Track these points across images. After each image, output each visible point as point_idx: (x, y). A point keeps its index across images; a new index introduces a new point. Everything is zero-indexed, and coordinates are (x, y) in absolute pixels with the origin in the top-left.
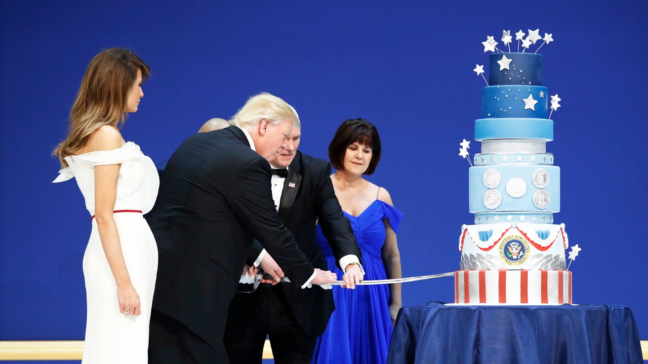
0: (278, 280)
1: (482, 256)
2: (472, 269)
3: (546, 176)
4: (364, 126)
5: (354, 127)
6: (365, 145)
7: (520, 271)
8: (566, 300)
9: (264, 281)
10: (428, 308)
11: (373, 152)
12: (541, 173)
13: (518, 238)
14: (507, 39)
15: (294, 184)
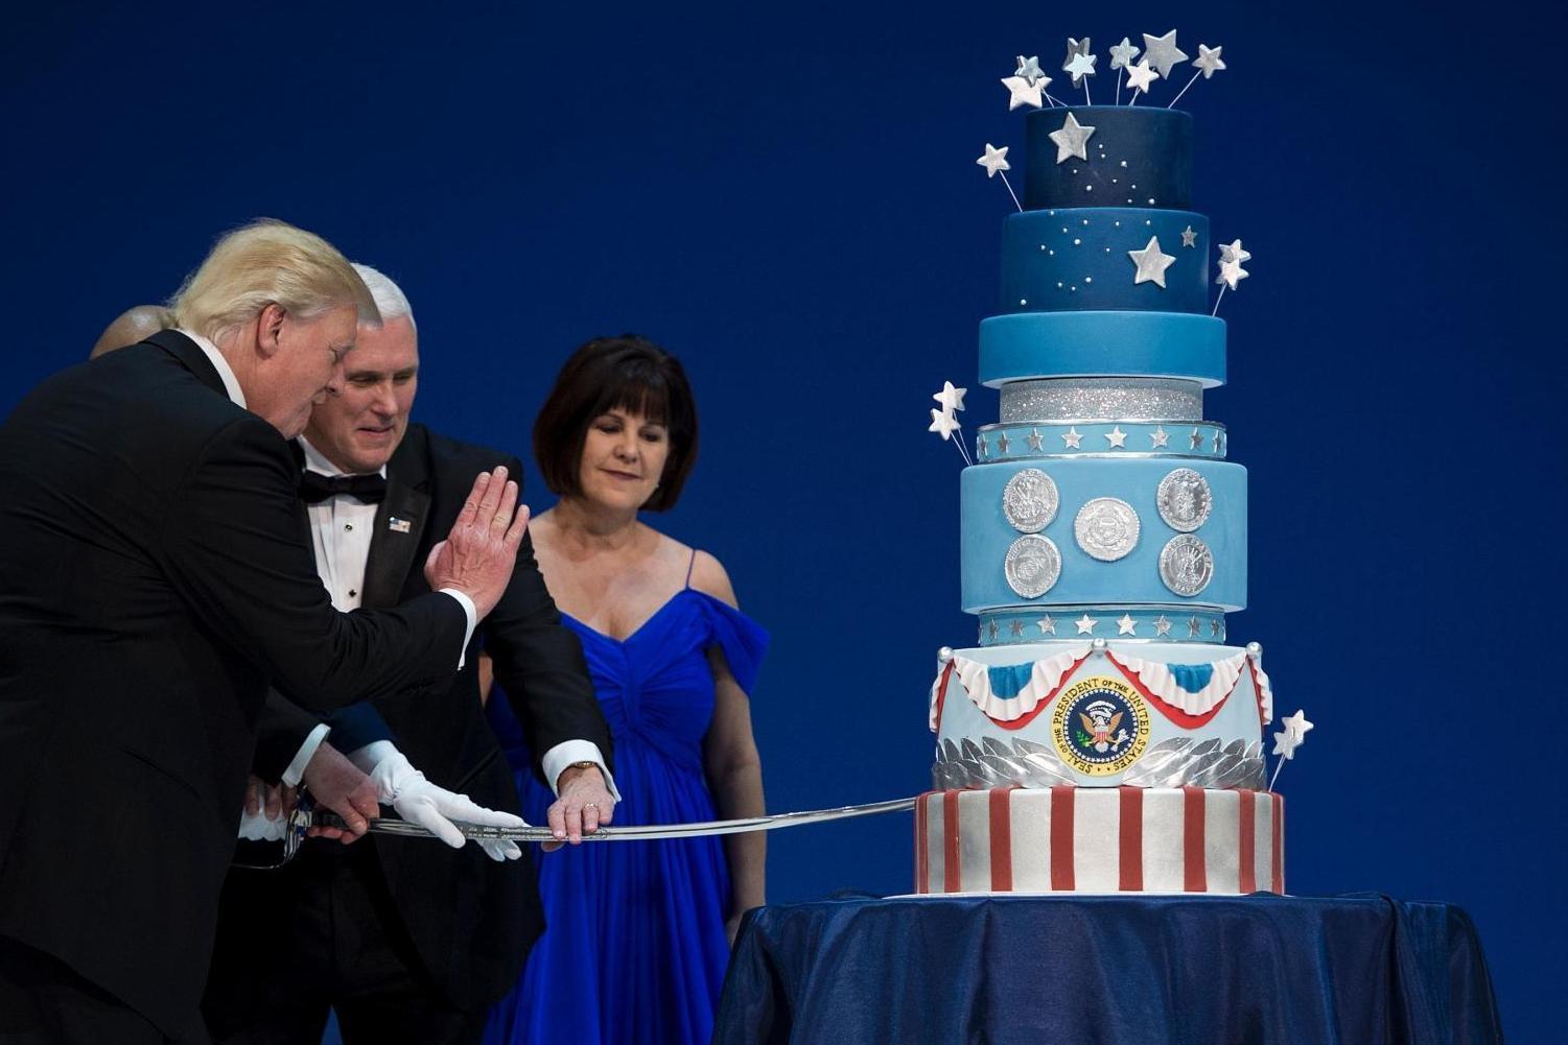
0: (362, 827)
1: (999, 743)
2: (969, 785)
3: (1203, 492)
4: (641, 356)
5: (610, 359)
6: (646, 417)
7: (1117, 792)
8: (1264, 881)
9: (315, 833)
10: (827, 906)
11: (674, 439)
12: (1185, 484)
13: (1112, 687)
14: (1081, 65)
15: (409, 523)
